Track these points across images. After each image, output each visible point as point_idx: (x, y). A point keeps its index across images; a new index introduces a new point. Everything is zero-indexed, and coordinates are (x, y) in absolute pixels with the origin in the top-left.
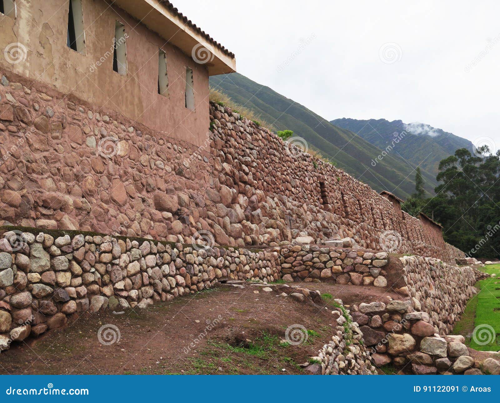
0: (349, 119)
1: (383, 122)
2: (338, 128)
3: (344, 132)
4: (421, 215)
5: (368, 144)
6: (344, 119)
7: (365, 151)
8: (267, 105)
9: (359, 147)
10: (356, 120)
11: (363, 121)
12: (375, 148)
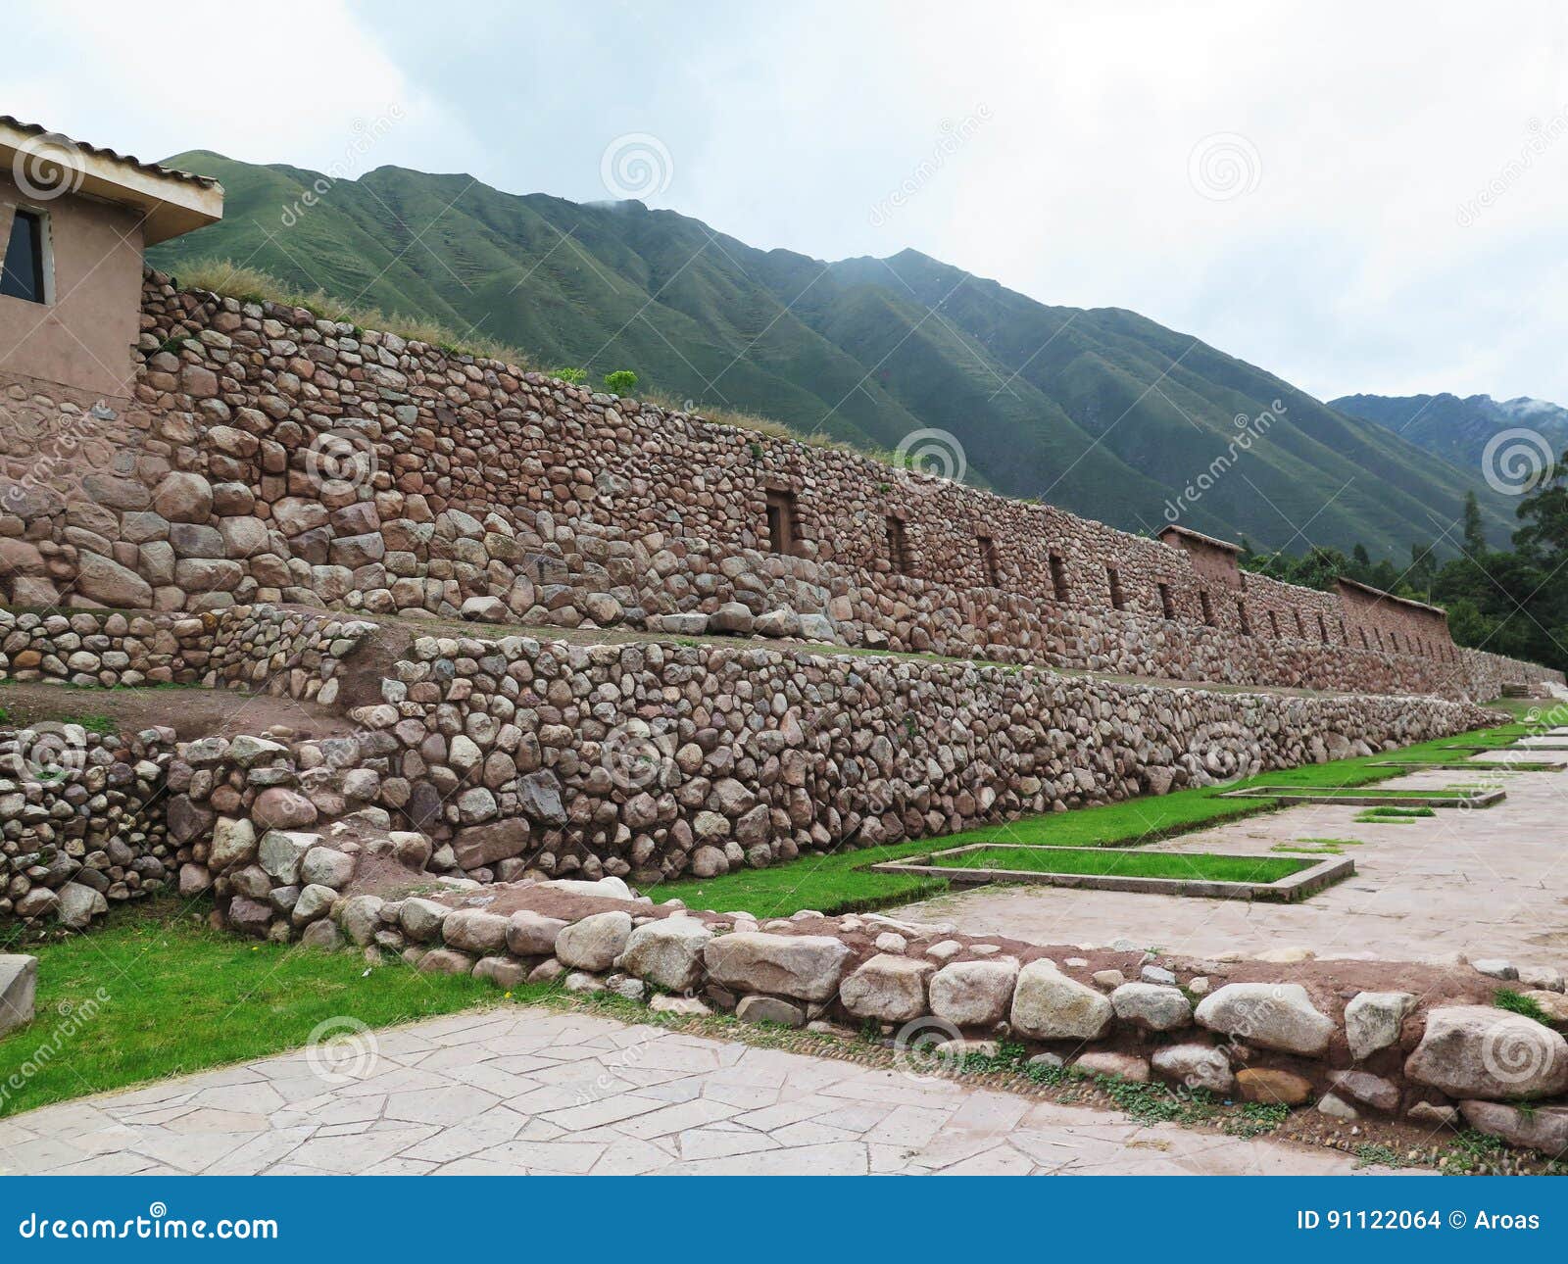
0: (1370, 396)
1: (1445, 399)
2: (1342, 416)
3: (1356, 423)
4: (1342, 583)
5: (1407, 446)
6: (1359, 395)
7: (1400, 460)
8: (1192, 374)
9: (1387, 452)
10: (1385, 398)
11: (1401, 400)
12: (1426, 455)
